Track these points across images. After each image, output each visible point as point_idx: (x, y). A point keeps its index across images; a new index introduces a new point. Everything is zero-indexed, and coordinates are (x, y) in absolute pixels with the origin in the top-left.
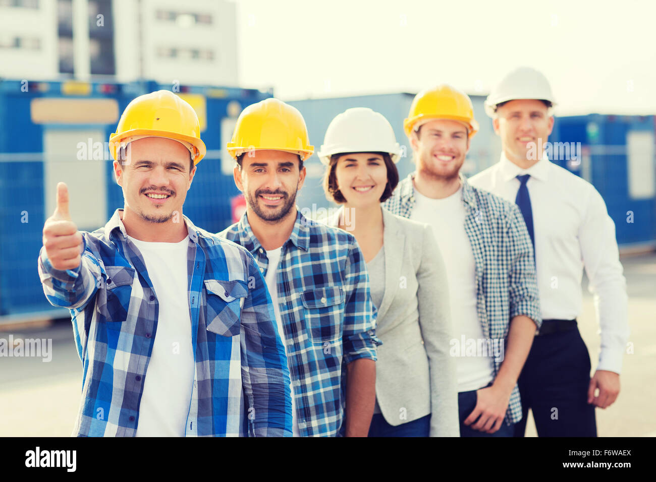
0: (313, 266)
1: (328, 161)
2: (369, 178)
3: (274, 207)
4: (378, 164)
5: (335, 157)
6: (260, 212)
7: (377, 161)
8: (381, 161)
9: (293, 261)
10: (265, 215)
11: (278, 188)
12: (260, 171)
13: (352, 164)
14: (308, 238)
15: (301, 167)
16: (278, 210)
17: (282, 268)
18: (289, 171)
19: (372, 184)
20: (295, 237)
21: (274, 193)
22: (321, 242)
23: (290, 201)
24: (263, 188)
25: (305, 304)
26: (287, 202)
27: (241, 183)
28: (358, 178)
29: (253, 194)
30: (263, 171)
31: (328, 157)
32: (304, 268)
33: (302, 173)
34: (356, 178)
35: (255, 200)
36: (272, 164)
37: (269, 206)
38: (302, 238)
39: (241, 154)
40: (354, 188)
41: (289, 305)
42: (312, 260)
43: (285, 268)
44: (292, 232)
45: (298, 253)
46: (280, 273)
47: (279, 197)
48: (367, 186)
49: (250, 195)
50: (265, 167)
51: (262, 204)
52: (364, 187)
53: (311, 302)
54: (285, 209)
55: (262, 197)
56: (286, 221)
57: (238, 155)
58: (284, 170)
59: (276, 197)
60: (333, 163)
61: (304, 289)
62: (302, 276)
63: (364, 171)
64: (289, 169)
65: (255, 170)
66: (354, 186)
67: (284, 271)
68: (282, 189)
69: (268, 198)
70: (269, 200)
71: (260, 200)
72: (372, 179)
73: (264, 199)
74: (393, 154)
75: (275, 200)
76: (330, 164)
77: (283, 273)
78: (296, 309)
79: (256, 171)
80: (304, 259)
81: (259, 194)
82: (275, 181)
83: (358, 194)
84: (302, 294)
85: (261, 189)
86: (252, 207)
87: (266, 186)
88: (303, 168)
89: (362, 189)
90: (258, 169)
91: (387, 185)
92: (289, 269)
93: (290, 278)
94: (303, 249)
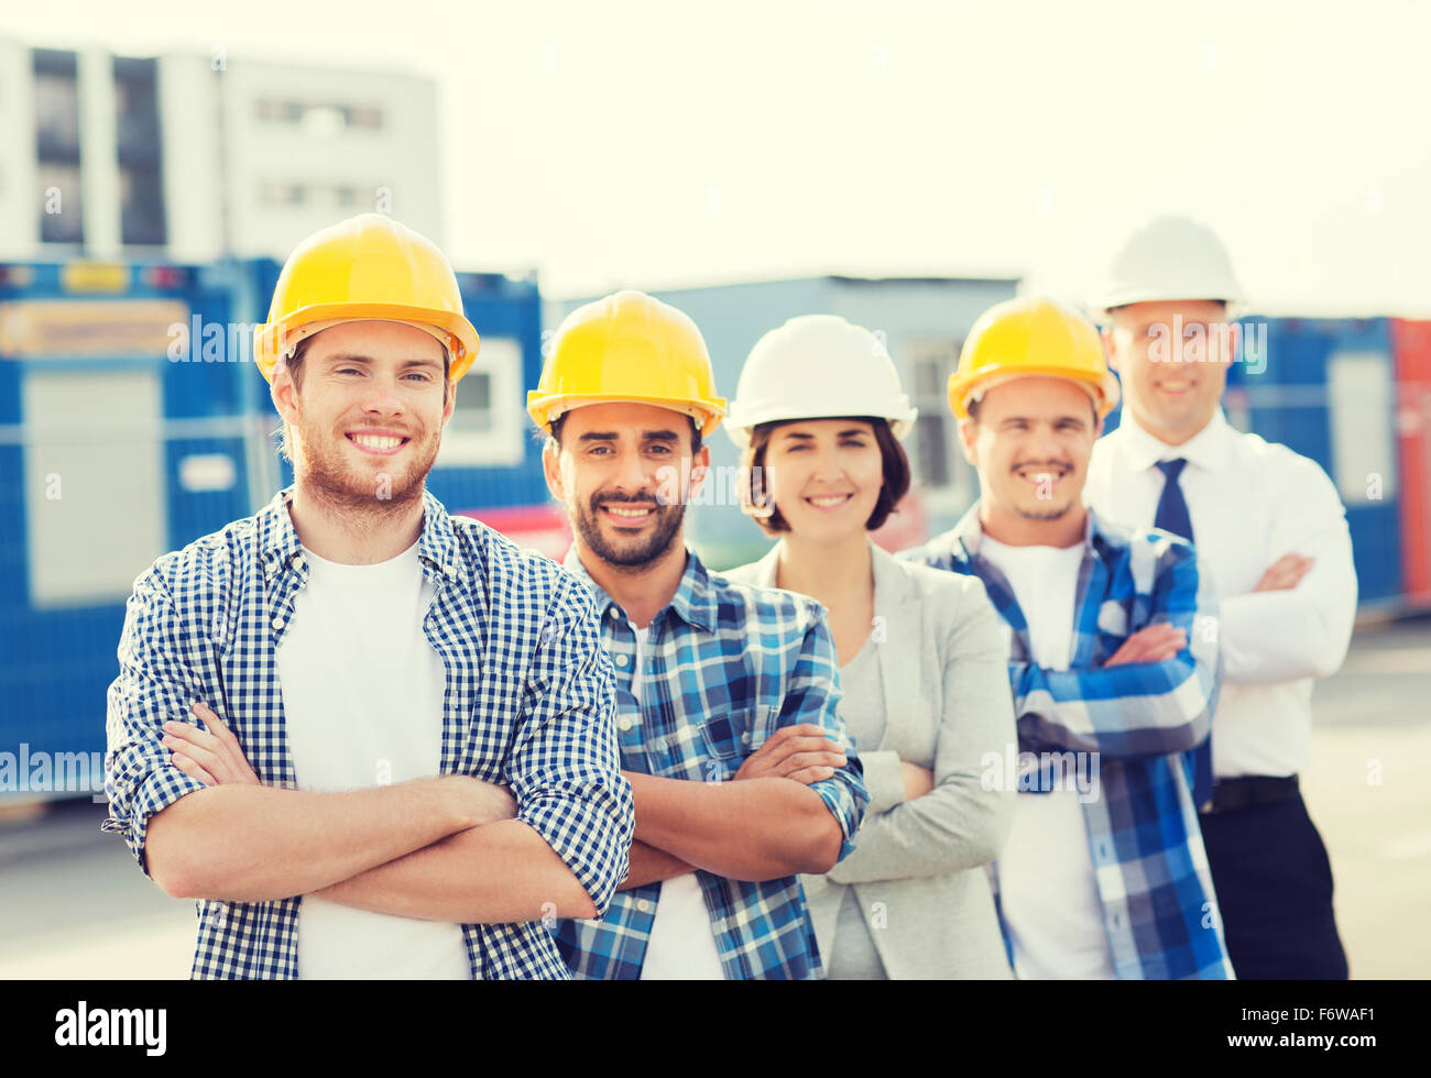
0: (727, 666)
1: (748, 438)
2: (841, 475)
3: (634, 531)
4: (861, 445)
5: (764, 431)
6: (602, 544)
7: (860, 438)
8: (869, 438)
9: (682, 655)
10: (613, 552)
11: (644, 488)
12: (601, 451)
13: (803, 443)
14: (713, 608)
15: (696, 445)
16: (644, 539)
17: (656, 673)
18: (668, 451)
19: (849, 490)
20: (682, 604)
21: (634, 500)
22: (743, 616)
23: (670, 518)
24: (610, 488)
25: (713, 751)
26: (664, 522)
27: (560, 483)
28: (818, 477)
29: (586, 504)
30: (608, 451)
31: (747, 429)
32: (705, 670)
33: (699, 459)
34: (812, 478)
35: (592, 517)
36: (630, 435)
37: (623, 531)
38: (699, 608)
39: (559, 416)
40: (808, 500)
41: (676, 754)
42: (725, 652)
43: (664, 670)
44: (675, 592)
45: (692, 640)
46: (650, 685)
47: (644, 508)
48: (837, 496)
49: (579, 505)
50: (614, 441)
51: (605, 525)
52: (830, 497)
53: (724, 742)
54: (660, 538)
55: (605, 509)
56: (661, 566)
57: (553, 419)
58: (660, 450)
59: (639, 508)
60: (759, 443)
61: (707, 714)
62: (702, 688)
63: (830, 461)
64: (668, 447)
65: (591, 449)
66: (808, 494)
67: (660, 679)
68: (651, 492)
69: (620, 512)
70: (622, 516)
71: (601, 516)
72: (847, 478)
73: (612, 514)
74: (894, 421)
75: (635, 517)
76: (752, 445)
77: (658, 683)
78: (692, 762)
79: (592, 452)
80: (705, 651)
81: (599, 502)
82: (632, 472)
83: (816, 512)
84: (704, 726)
85: (603, 490)
86: (584, 536)
87: (616, 483)
88: (702, 449)
89: (827, 502)
90: (598, 446)
91: (883, 490)
92: (672, 674)
93: (676, 693)
94: (703, 629)
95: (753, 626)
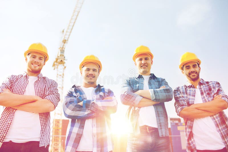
0: (208, 88)
3: (194, 76)
21: (193, 72)
24: (190, 72)
25: (208, 96)
29: (188, 74)
35: (189, 76)
41: (204, 97)
50: (189, 67)
51: (191, 76)
53: (209, 95)
54: (197, 77)
55: (190, 74)
58: (195, 67)
61: (207, 92)
62: (206, 90)
68: (195, 71)
69: (192, 74)
75: (194, 74)
78: (206, 98)
82: (192, 69)
92: (203, 89)
93: (203, 91)
94: (204, 84)
95: (210, 83)
